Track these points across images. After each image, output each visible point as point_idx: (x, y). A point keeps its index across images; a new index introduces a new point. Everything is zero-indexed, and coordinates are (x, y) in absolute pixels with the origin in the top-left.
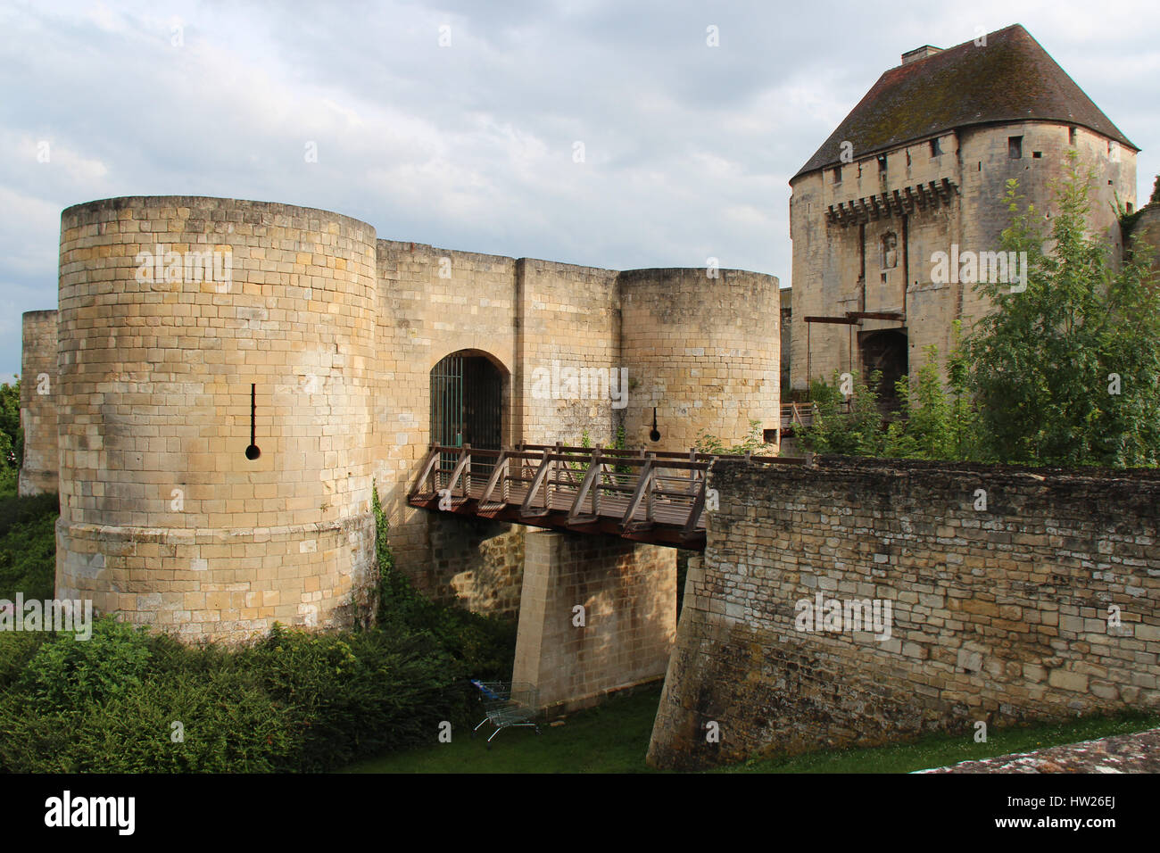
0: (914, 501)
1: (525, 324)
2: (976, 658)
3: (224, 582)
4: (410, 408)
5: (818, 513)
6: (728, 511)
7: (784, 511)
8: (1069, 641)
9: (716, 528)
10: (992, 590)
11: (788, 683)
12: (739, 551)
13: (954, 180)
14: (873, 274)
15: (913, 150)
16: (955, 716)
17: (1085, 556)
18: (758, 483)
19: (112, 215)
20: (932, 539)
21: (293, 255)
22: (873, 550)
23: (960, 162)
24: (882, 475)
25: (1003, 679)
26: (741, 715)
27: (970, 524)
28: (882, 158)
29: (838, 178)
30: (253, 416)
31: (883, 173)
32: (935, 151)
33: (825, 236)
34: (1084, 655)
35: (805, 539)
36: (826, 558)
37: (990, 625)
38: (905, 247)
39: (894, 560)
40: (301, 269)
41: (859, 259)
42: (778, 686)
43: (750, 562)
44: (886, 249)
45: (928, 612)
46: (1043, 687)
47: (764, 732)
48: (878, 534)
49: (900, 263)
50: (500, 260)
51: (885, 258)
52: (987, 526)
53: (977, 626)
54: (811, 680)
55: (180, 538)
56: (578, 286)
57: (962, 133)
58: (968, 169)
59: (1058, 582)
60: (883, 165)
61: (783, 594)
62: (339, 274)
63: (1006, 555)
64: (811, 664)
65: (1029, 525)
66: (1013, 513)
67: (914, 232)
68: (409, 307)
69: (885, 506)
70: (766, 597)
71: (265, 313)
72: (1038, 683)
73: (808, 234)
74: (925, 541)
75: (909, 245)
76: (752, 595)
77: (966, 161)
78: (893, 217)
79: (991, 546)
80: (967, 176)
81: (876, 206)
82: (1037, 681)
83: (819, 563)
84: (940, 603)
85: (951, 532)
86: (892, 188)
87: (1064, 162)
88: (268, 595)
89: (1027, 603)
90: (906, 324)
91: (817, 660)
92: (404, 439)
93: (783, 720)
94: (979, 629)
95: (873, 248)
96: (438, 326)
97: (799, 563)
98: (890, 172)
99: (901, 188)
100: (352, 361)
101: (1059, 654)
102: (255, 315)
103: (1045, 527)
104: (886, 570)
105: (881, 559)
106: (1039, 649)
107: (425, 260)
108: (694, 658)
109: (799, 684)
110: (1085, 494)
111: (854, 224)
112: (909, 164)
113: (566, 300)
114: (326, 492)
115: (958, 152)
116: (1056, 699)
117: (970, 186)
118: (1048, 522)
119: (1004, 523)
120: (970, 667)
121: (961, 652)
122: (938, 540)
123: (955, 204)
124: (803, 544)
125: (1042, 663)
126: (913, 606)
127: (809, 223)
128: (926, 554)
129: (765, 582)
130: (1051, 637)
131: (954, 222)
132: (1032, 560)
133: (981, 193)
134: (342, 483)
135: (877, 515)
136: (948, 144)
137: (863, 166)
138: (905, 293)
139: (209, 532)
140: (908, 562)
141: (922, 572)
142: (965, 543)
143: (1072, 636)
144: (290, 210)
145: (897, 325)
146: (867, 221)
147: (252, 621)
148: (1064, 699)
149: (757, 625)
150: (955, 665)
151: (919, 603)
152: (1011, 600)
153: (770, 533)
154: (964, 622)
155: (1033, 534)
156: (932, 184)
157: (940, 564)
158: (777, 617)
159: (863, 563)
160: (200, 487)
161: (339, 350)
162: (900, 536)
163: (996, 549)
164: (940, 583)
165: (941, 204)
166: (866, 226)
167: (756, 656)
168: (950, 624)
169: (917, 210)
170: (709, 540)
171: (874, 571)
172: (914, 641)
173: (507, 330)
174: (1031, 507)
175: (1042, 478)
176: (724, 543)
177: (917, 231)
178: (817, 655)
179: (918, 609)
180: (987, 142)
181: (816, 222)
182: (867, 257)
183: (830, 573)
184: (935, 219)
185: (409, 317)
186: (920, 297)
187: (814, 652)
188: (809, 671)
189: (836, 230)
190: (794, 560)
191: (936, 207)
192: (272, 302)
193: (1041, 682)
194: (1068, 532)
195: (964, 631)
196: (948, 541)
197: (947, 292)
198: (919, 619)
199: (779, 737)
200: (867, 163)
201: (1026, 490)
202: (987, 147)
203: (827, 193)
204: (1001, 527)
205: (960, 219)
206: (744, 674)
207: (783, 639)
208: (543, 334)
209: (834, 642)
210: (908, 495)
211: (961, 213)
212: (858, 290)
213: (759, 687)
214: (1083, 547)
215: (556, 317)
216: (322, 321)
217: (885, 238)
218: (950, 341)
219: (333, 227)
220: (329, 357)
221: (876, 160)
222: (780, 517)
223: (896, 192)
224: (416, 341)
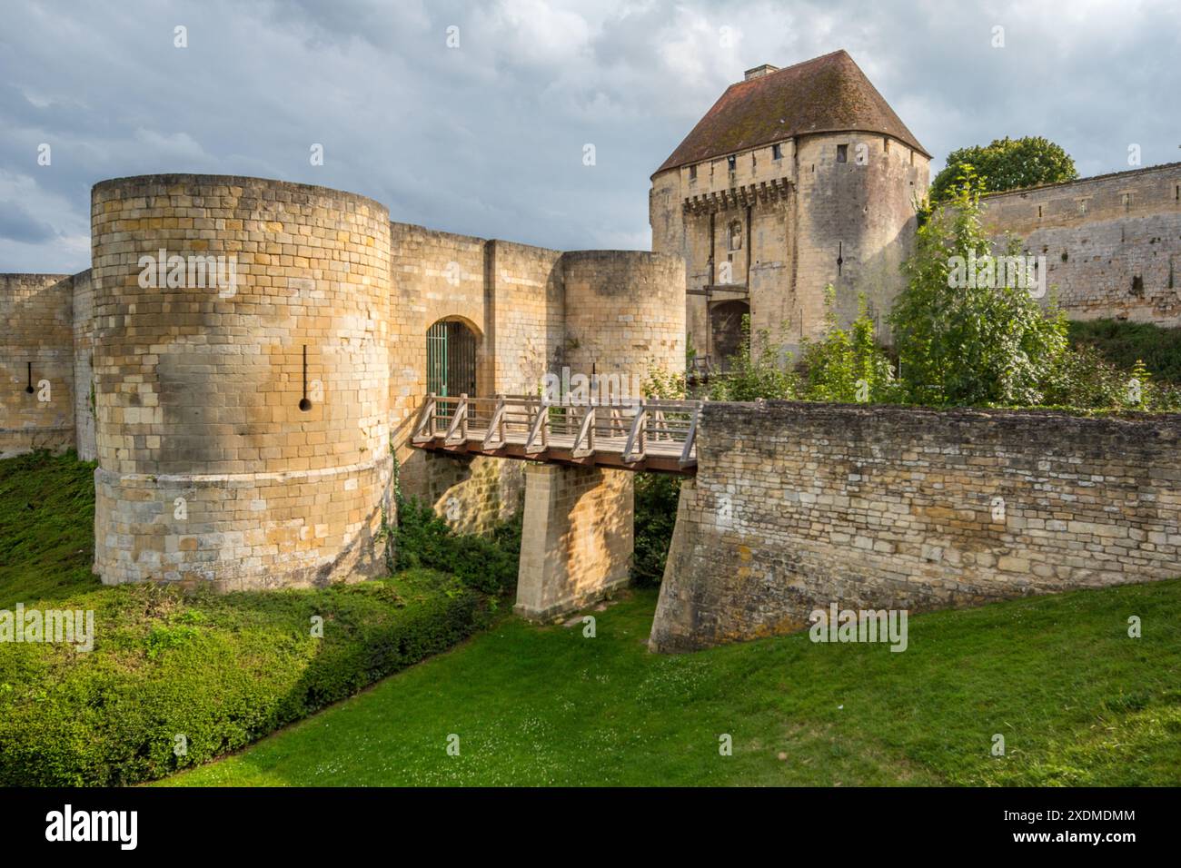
0: (883, 434)
1: (496, 294)
2: (937, 551)
3: (281, 519)
4: (411, 365)
5: (799, 444)
6: (717, 443)
7: (769, 443)
8: (1015, 535)
9: (706, 457)
10: (950, 499)
11: (775, 576)
12: (728, 475)
13: (791, 178)
14: (721, 253)
15: (758, 153)
16: (921, 595)
17: (1027, 473)
18: (745, 422)
19: (162, 190)
20: (898, 462)
21: (335, 232)
22: (847, 471)
23: (797, 164)
24: (855, 415)
25: (961, 565)
26: (734, 603)
27: (932, 451)
28: (732, 159)
29: (694, 174)
30: (305, 373)
31: (733, 171)
32: (777, 155)
33: (681, 222)
34: (1027, 545)
35: (787, 464)
36: (806, 478)
37: (949, 525)
38: (749, 233)
39: (866, 478)
40: (341, 245)
41: (709, 242)
42: (766, 578)
43: (738, 482)
44: (732, 234)
45: (896, 517)
46: (994, 570)
47: (755, 615)
48: (851, 459)
49: (744, 246)
50: (476, 241)
51: (732, 242)
52: (945, 451)
53: (938, 526)
54: (795, 572)
55: (240, 482)
56: (534, 263)
57: (799, 140)
58: (803, 170)
59: (1006, 492)
60: (732, 164)
61: (768, 507)
62: (369, 251)
63: (962, 473)
64: (794, 560)
65: (981, 450)
66: (967, 442)
67: (756, 220)
68: (409, 280)
69: (858, 438)
70: (752, 510)
71: (313, 283)
72: (990, 568)
73: (667, 221)
74: (893, 464)
75: (752, 232)
76: (740, 509)
77: (802, 164)
78: (739, 208)
79: (948, 467)
80: (802, 175)
81: (725, 199)
82: (988, 565)
83: (800, 482)
84: (906, 510)
85: (914, 456)
86: (740, 184)
87: (880, 166)
88: (319, 527)
89: (980, 508)
90: (749, 295)
91: (799, 557)
92: (408, 391)
93: (772, 605)
94: (940, 528)
95: (722, 233)
96: (430, 295)
97: (782, 483)
98: (738, 171)
99: (747, 185)
100: (379, 324)
101: (1007, 545)
102: (305, 286)
103: (994, 452)
104: (859, 486)
105: (854, 478)
106: (989, 541)
107: (421, 239)
108: (689, 559)
109: (785, 577)
110: (1027, 427)
111: (706, 213)
112: (755, 164)
113: (525, 275)
114: (363, 437)
115: (796, 156)
116: (1003, 578)
117: (805, 182)
118: (997, 448)
119: (960, 449)
120: (933, 557)
121: (924, 546)
122: (904, 463)
123: (792, 198)
124: (785, 468)
125: (992, 553)
126: (882, 513)
127: (668, 212)
128: (894, 473)
129: (751, 498)
130: (999, 533)
131: (791, 214)
132: (984, 476)
133: (814, 190)
134: (373, 430)
135: (851, 445)
136: (787, 148)
137: (715, 165)
138: (748, 271)
139: (267, 476)
140: (878, 480)
141: (891, 487)
142: (927, 464)
143: (1017, 531)
144: (330, 193)
145: (741, 296)
146: (717, 211)
147: (306, 552)
148: (1012, 578)
149: (745, 532)
150: (919, 556)
151: (887, 511)
152: (967, 506)
153: (755, 460)
154: (926, 524)
155: (985, 457)
156: (774, 182)
157: (906, 481)
158: (762, 525)
159: (838, 481)
160: (259, 436)
161: (372, 316)
162: (871, 460)
163: (953, 469)
164: (906, 495)
165: (780, 198)
166: (716, 215)
167: (745, 556)
168: (914, 526)
169: (759, 202)
170: (700, 467)
171: (849, 488)
172: (883, 540)
173: (480, 299)
174: (984, 436)
175: (989, 416)
176: (714, 469)
177: (759, 220)
178: (799, 553)
179: (886, 515)
180: (820, 148)
181: (674, 211)
182: (717, 241)
183: (810, 490)
184: (774, 210)
185: (409, 288)
186: (761, 274)
187: (796, 551)
188: (793, 567)
189: (690, 218)
190: (778, 480)
191: (775, 201)
192: (318, 274)
193: (992, 566)
194: (1014, 455)
195: (926, 531)
196: (912, 464)
197: (784, 270)
198: (889, 523)
199: (769, 619)
200: (719, 163)
201: (978, 425)
202: (818, 153)
203: (683, 187)
204: (958, 452)
205: (796, 211)
206: (735, 572)
207: (768, 542)
208: (509, 303)
209: (814, 543)
210: (877, 430)
211: (797, 206)
212: (709, 267)
213: (748, 580)
214: (1027, 466)
215: (519, 289)
216: (358, 291)
217: (732, 226)
218: (785, 309)
219: (364, 210)
220: (364, 322)
221: (726, 161)
222: (765, 447)
223: (743, 188)
224: (416, 308)
